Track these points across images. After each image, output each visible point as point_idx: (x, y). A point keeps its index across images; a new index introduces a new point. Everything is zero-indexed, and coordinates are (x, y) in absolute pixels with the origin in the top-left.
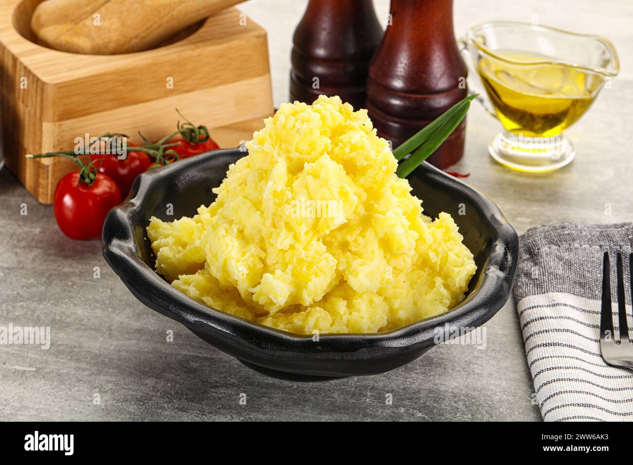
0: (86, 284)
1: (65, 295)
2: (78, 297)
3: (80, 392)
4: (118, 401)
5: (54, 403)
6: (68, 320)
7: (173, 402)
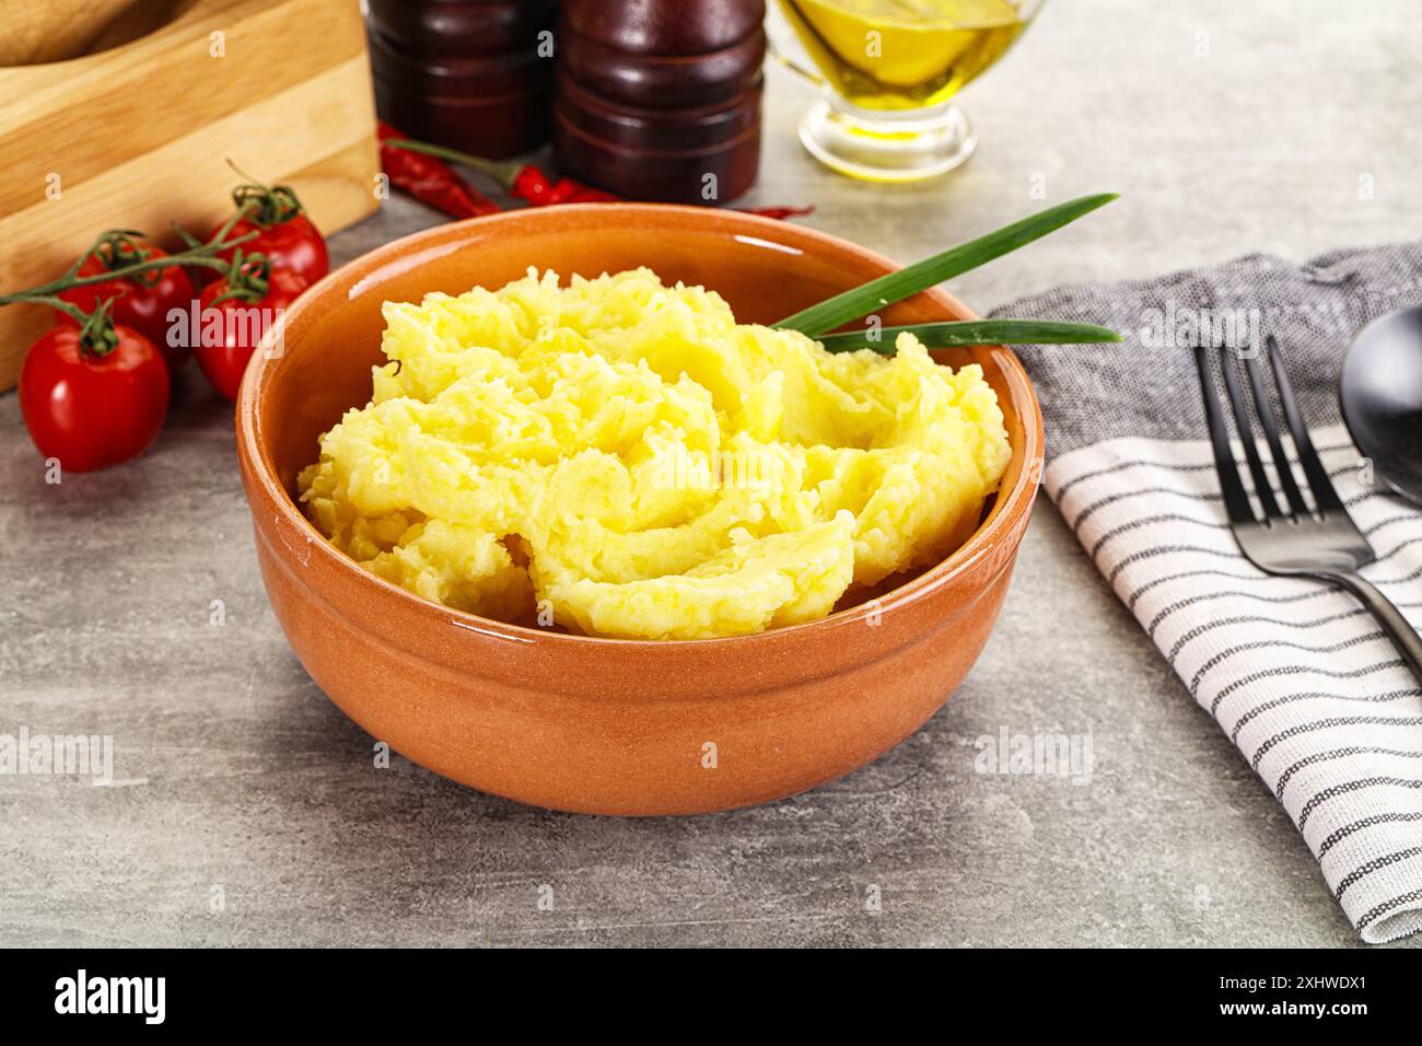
0: (154, 570)
1: (121, 601)
2: (152, 603)
3: (268, 814)
4: (357, 819)
5: (227, 849)
6: (157, 658)
7: (472, 803)
